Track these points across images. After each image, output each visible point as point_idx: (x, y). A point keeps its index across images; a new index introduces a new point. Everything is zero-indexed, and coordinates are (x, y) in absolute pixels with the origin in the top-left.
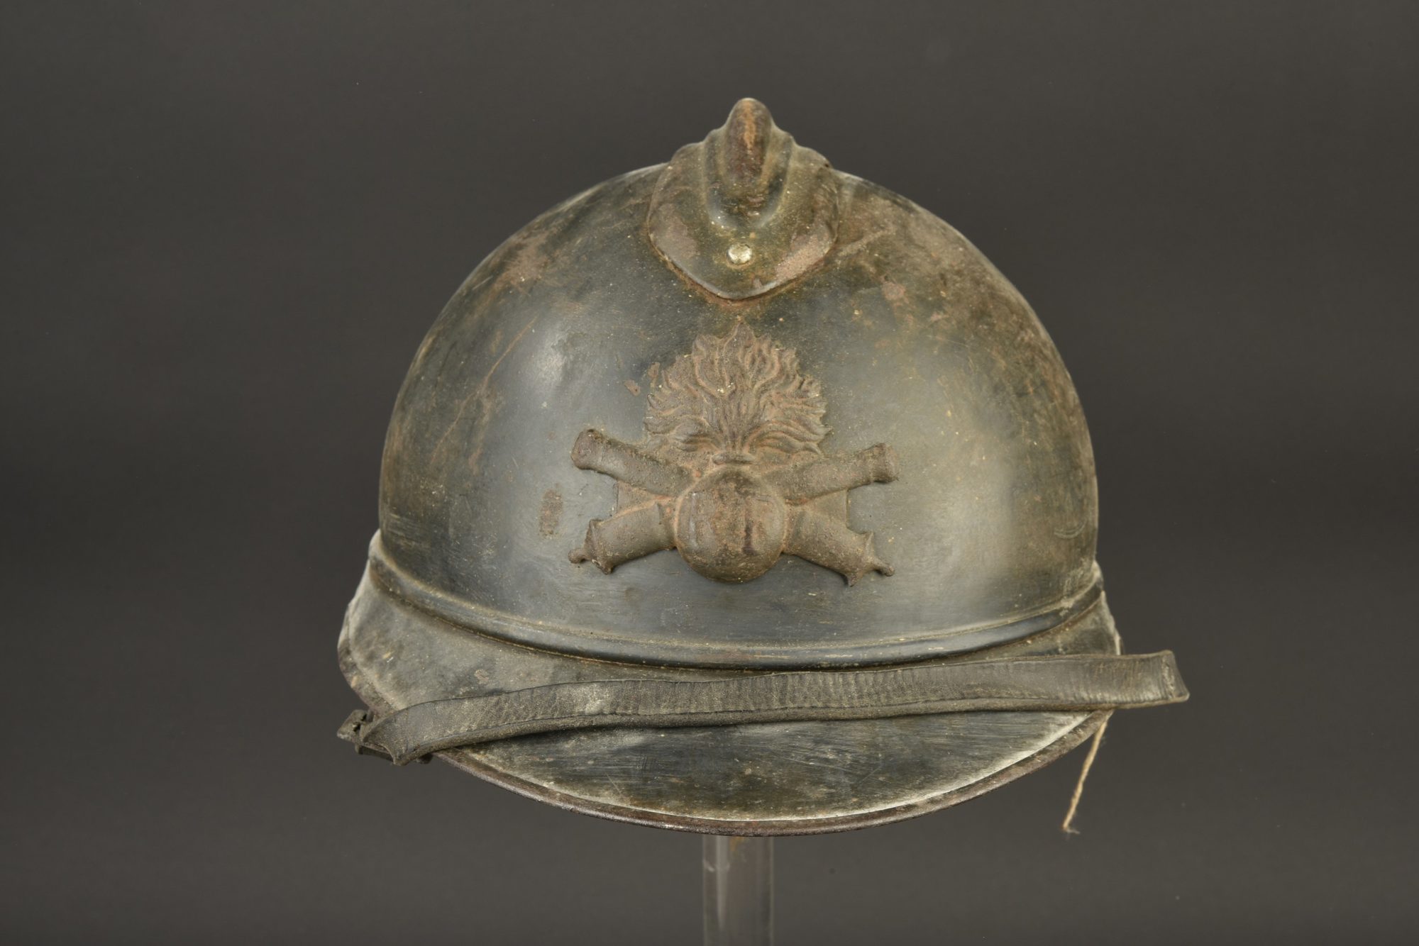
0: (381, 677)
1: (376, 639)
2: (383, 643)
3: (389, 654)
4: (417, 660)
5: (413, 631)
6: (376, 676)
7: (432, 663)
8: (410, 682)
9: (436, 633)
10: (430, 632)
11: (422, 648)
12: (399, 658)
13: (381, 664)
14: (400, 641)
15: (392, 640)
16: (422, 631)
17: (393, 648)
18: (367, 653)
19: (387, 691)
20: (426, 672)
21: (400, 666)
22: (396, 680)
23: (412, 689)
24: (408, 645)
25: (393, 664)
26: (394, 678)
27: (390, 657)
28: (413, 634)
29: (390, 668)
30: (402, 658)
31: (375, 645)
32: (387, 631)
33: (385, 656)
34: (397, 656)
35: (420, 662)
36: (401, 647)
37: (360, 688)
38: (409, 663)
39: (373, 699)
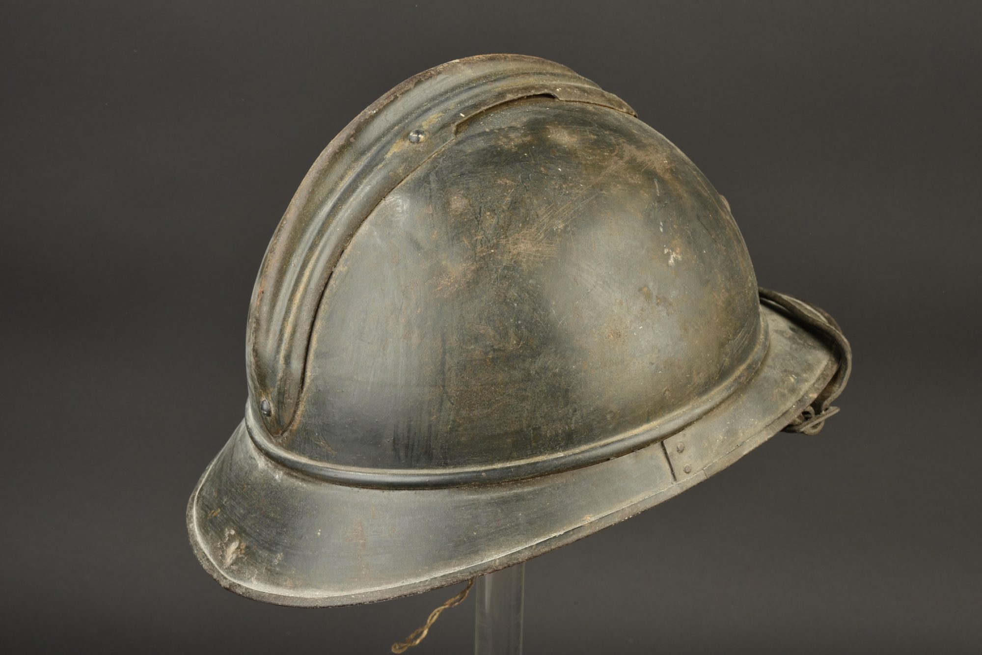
0: (806, 380)
1: (780, 389)
2: (784, 383)
3: (791, 378)
4: (791, 361)
5: (774, 364)
6: (806, 384)
7: (790, 354)
8: (805, 364)
9: (772, 352)
10: (773, 355)
11: (784, 359)
12: (793, 371)
13: (798, 382)
14: (782, 372)
15: (781, 377)
16: (773, 359)
17: (787, 376)
18: (790, 395)
19: (815, 375)
20: (797, 357)
21: (798, 370)
22: (807, 371)
23: (809, 362)
24: (783, 367)
25: (797, 375)
26: (806, 373)
27: (793, 377)
28: (776, 364)
29: (800, 376)
30: (792, 370)
31: (784, 389)
32: (776, 381)
33: (792, 380)
34: (791, 373)
35: (792, 360)
36: (785, 371)
37: (818, 389)
38: (795, 365)
39: (824, 379)
